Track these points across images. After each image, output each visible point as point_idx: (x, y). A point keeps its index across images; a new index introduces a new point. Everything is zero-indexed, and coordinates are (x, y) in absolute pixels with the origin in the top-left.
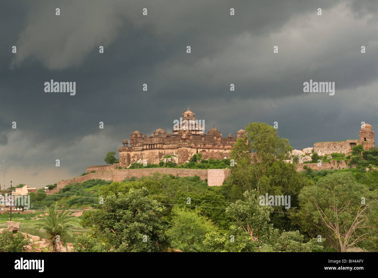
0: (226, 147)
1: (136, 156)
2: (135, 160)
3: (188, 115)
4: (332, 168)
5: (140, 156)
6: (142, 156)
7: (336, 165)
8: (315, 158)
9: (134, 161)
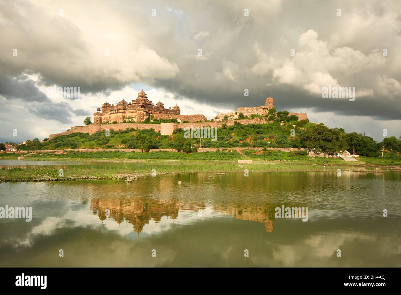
2: (105, 122)
3: (142, 94)
4: (255, 123)
5: (109, 118)
7: (259, 121)
8: (241, 117)
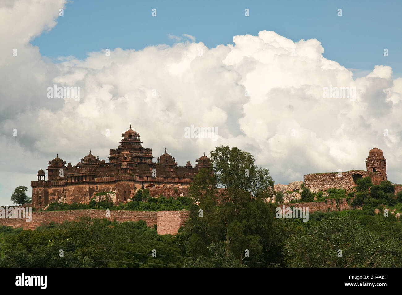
0: (183, 180)
1: (56, 193)
2: (55, 199)
3: (130, 135)
5: (62, 193)
6: (65, 193)
9: (53, 199)
